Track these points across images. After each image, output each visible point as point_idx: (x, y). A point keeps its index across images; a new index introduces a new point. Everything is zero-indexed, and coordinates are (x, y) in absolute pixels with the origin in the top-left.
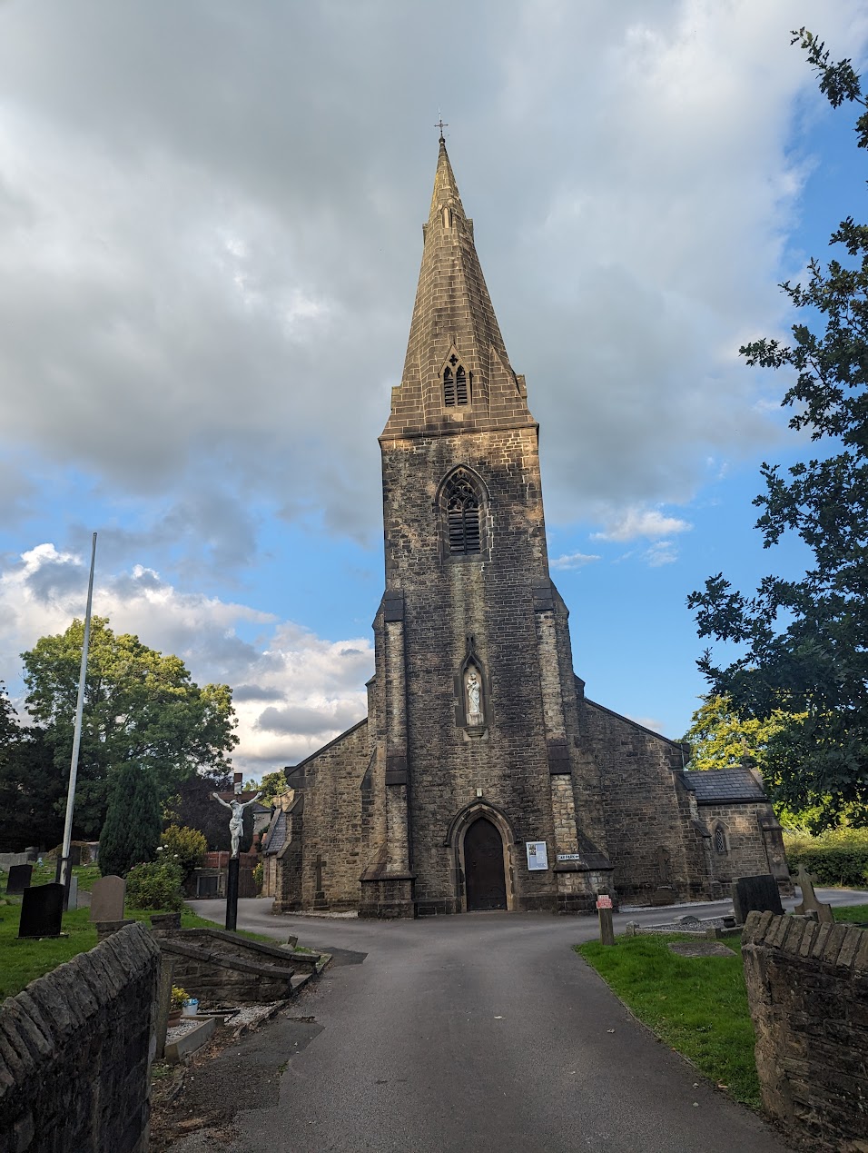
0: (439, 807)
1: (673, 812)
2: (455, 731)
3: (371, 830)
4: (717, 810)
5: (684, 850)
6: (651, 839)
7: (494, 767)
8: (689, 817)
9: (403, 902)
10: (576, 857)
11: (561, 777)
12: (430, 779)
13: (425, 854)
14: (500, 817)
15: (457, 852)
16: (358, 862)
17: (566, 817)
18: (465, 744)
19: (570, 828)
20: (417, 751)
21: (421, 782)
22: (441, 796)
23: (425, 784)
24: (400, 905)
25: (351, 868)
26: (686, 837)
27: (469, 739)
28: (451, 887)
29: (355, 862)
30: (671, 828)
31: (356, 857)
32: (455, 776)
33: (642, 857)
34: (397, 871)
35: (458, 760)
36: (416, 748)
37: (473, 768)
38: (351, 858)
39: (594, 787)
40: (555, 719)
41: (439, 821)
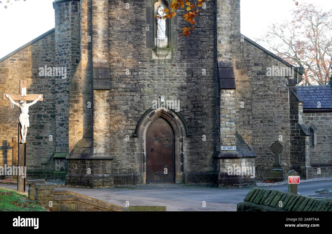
0: (131, 108)
1: (285, 117)
2: (145, 50)
3: (76, 122)
4: (311, 116)
5: (290, 144)
6: (267, 135)
7: (174, 80)
8: (297, 121)
9: (105, 175)
10: (234, 148)
11: (228, 91)
12: (124, 86)
13: (118, 142)
14: (176, 117)
15: (142, 141)
16: (42, 144)
17: (229, 120)
18: (153, 61)
19: (231, 128)
20: (114, 64)
21: (117, 88)
22: (133, 100)
23: (120, 89)
24: (103, 177)
25: (36, 149)
26: (293, 135)
27: (157, 58)
28: (137, 166)
29: (40, 143)
30: (283, 128)
31: (40, 141)
32: (144, 85)
33: (260, 148)
34: (101, 154)
35: (147, 74)
36: (114, 62)
37: (159, 80)
38: (37, 141)
39: (248, 99)
40: (225, 47)
41: (130, 118)
